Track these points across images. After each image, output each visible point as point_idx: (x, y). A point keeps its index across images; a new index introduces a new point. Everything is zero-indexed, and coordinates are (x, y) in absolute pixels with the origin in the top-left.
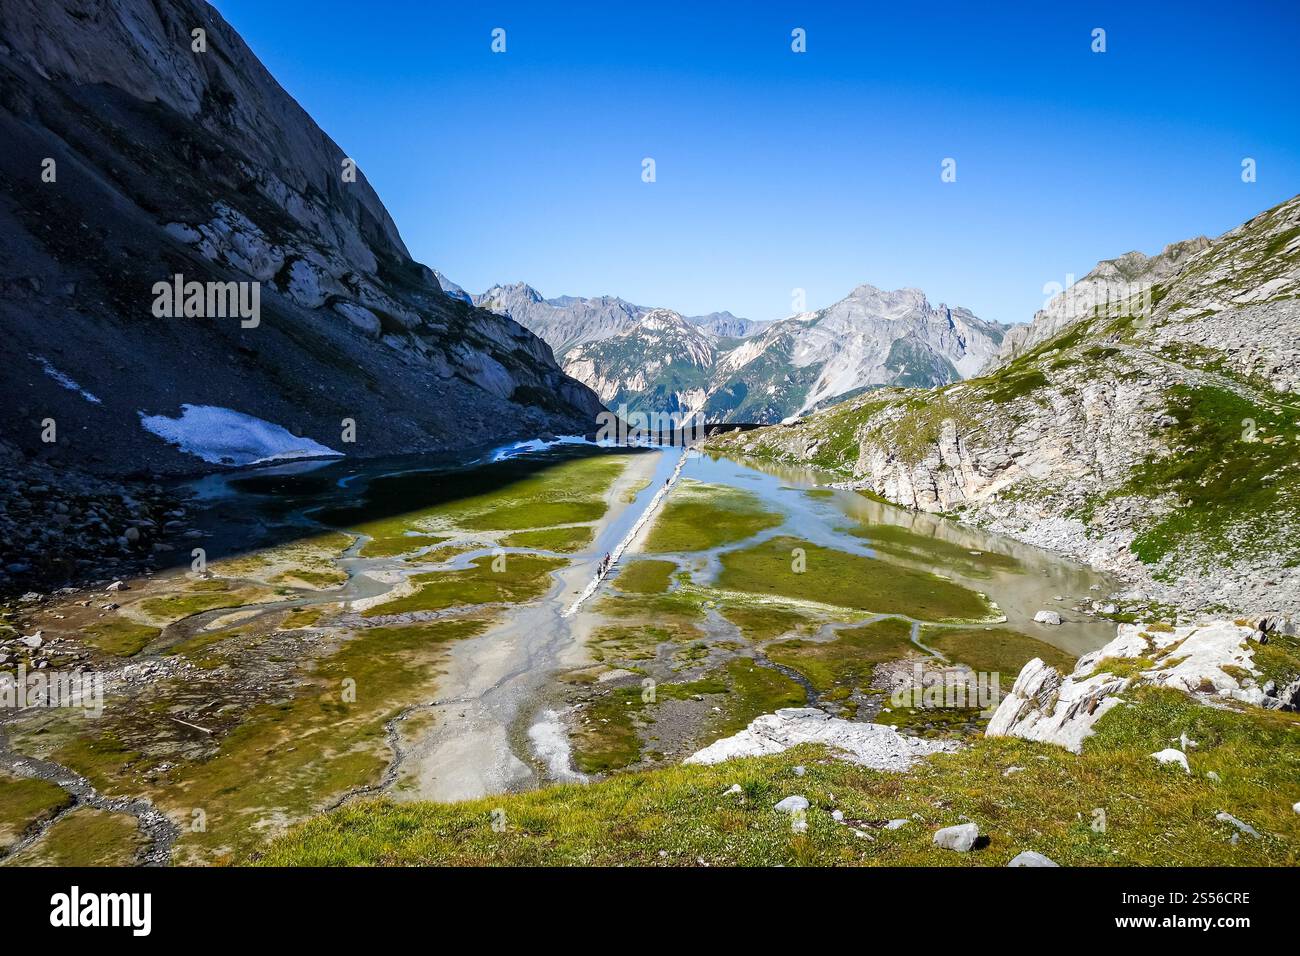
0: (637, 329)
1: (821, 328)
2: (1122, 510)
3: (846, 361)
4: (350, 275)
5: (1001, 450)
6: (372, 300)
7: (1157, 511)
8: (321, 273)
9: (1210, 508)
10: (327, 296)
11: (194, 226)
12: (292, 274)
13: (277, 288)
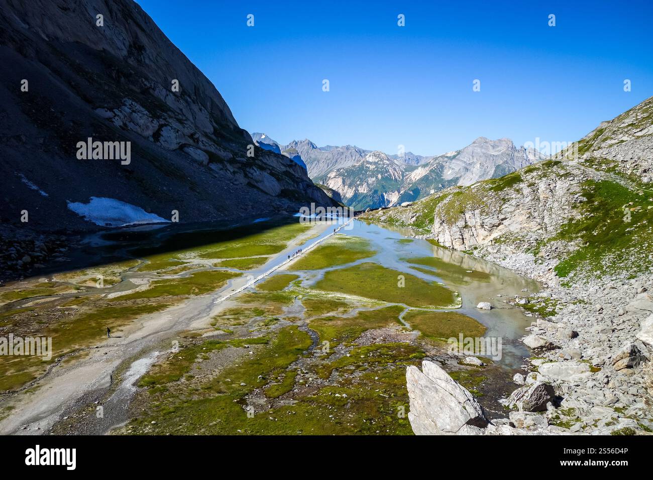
0: (364, 161)
1: (458, 160)
2: (554, 248)
3: (471, 176)
4: (195, 133)
5: (495, 217)
6: (206, 146)
7: (571, 249)
8: (178, 132)
9: (597, 247)
10: (181, 144)
11: (111, 110)
12: (162, 133)
13: (153, 140)
